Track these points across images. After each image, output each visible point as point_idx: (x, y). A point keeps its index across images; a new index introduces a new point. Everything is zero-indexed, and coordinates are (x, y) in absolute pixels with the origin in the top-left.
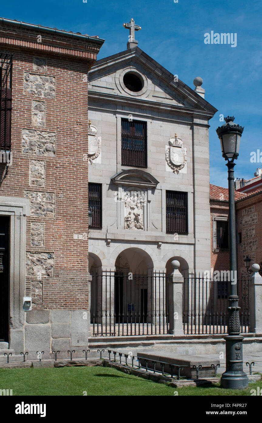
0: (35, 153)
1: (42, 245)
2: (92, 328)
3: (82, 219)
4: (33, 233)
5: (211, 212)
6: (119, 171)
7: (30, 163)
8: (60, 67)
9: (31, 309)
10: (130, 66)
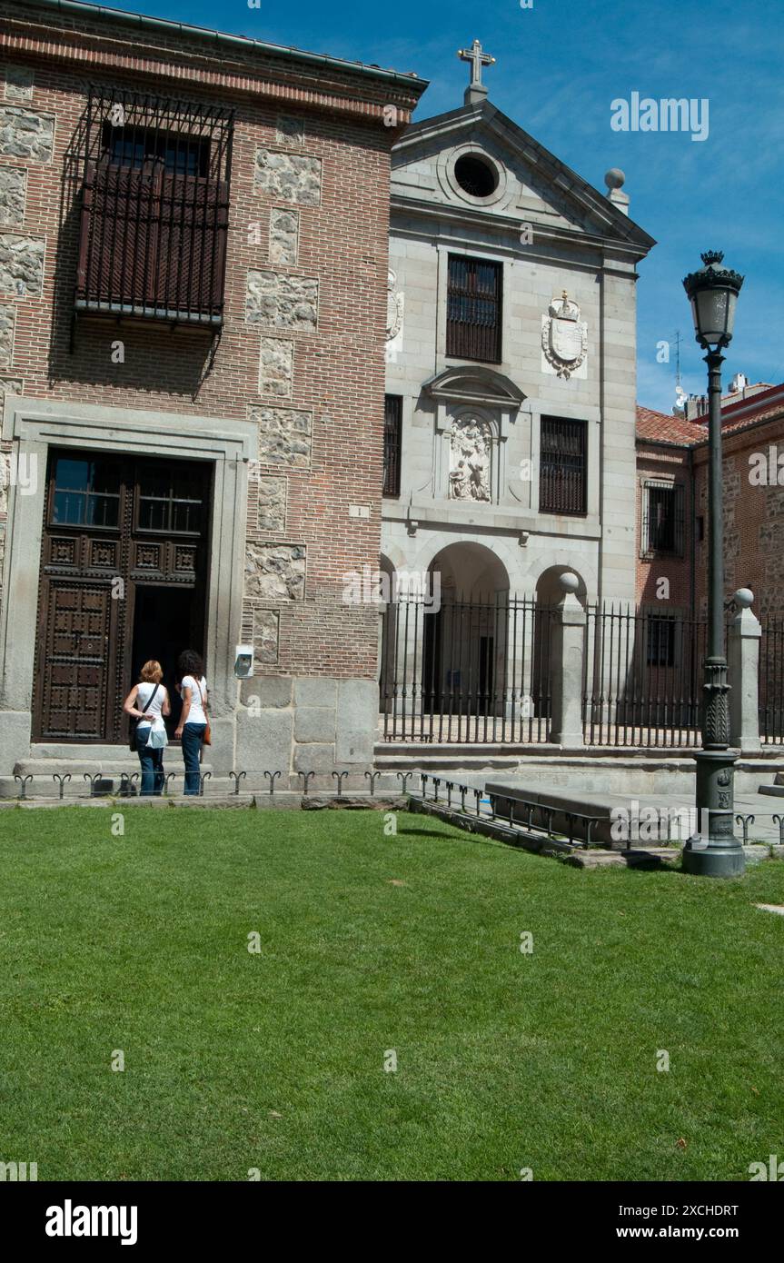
0: (274, 323)
1: (282, 528)
2: (382, 722)
3: (369, 472)
4: (263, 501)
5: (638, 468)
6: (441, 369)
7: (261, 344)
8: (334, 139)
9: (251, 673)
10: (470, 141)
